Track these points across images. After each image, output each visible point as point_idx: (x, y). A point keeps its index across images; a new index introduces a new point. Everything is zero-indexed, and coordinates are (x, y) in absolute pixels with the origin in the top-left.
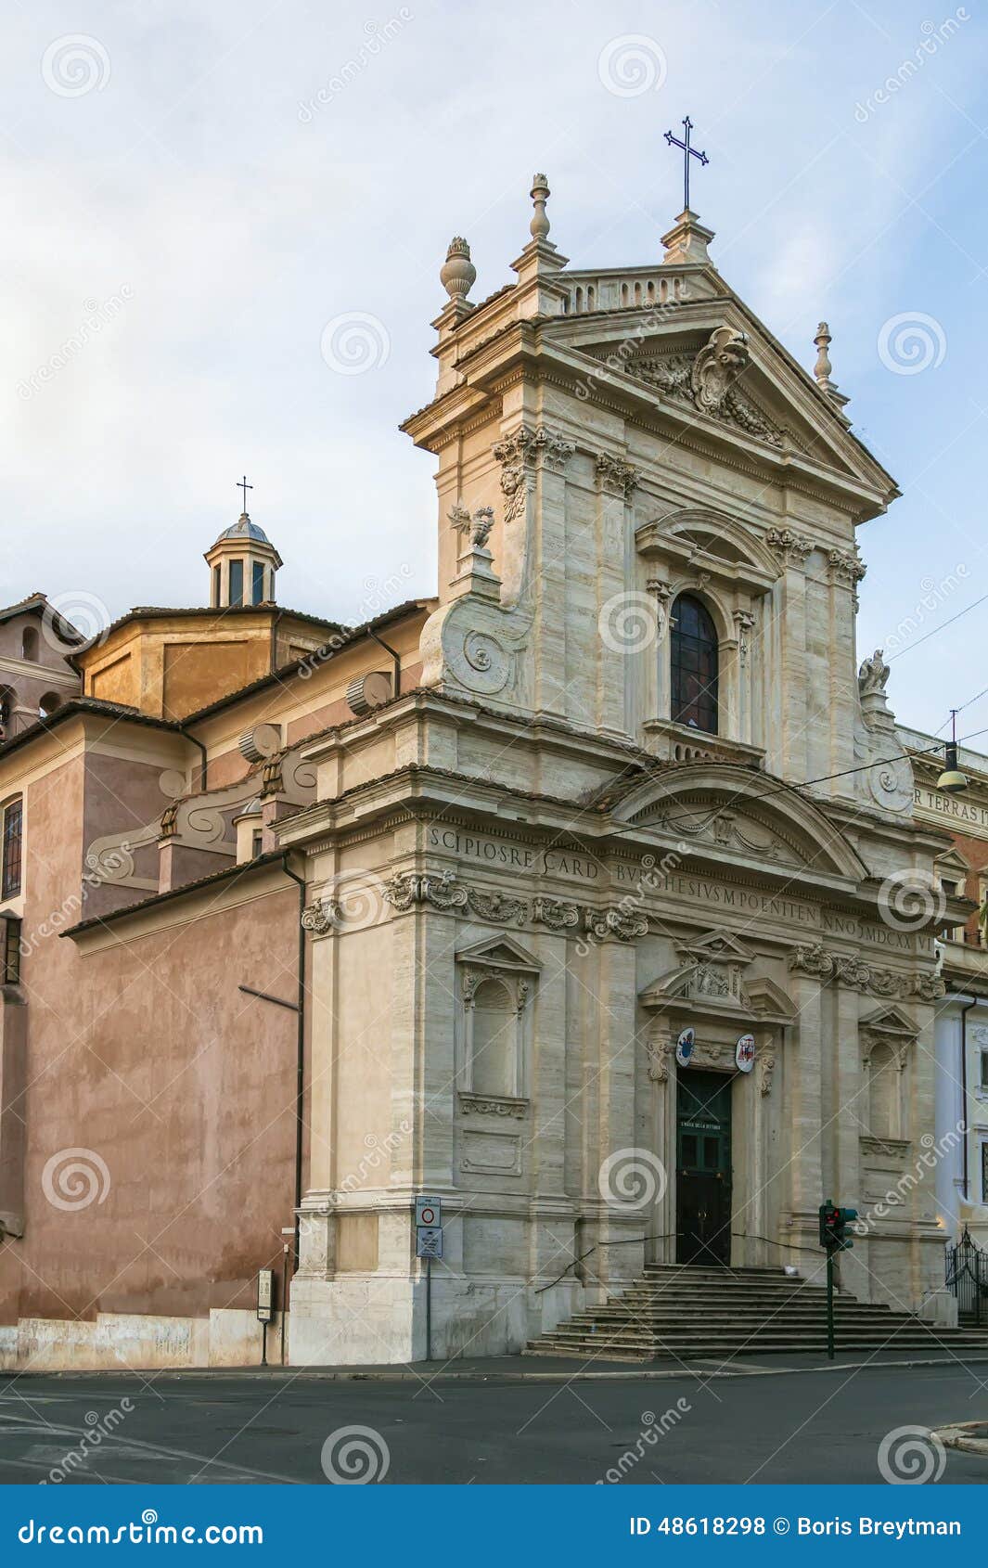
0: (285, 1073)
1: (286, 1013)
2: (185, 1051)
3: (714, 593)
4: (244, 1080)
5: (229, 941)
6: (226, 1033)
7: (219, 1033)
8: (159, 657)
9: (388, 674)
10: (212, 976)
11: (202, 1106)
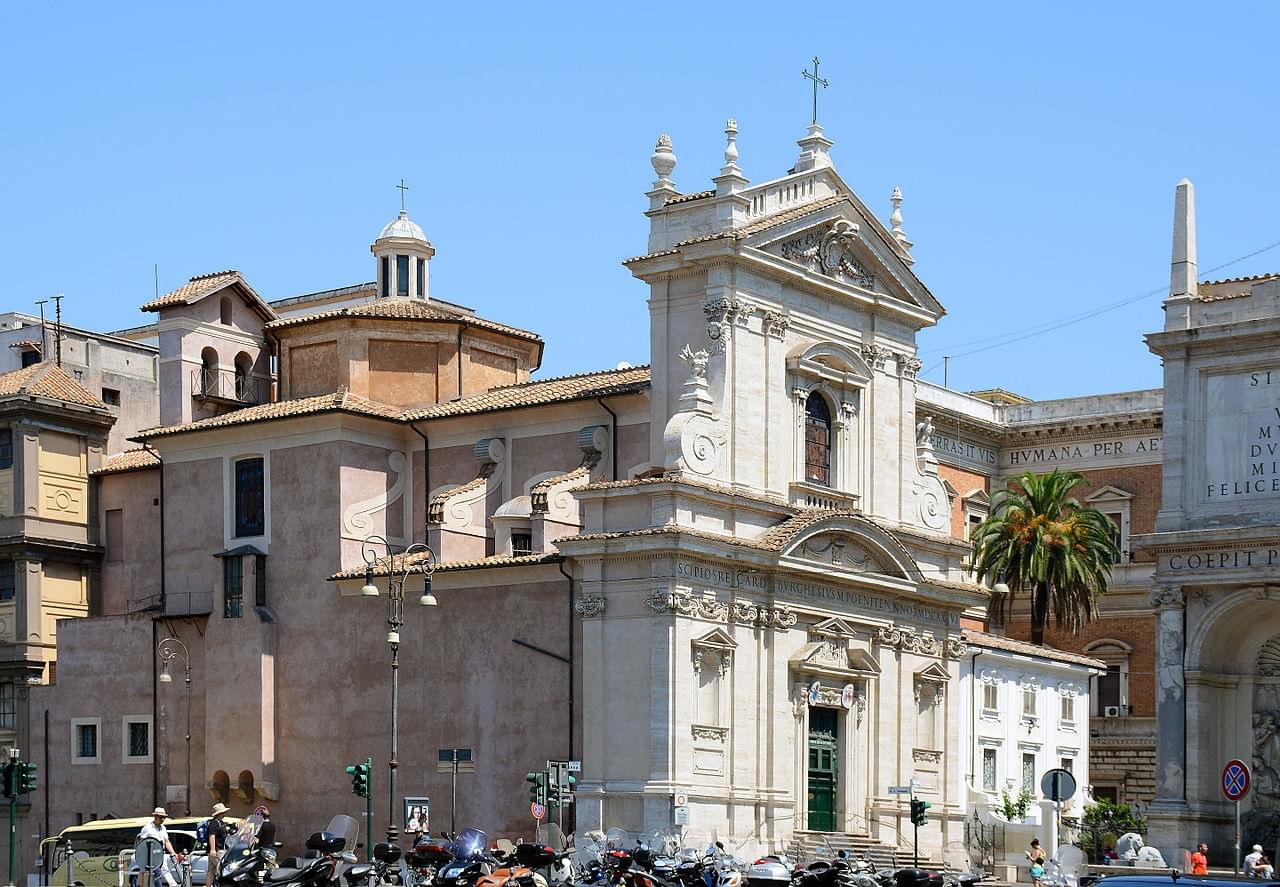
0: (557, 702)
1: (558, 663)
2: (459, 677)
3: (829, 392)
4: (518, 703)
5: (501, 607)
6: (500, 670)
7: (493, 668)
8: (364, 349)
9: (606, 427)
10: (485, 629)
11: (477, 717)
